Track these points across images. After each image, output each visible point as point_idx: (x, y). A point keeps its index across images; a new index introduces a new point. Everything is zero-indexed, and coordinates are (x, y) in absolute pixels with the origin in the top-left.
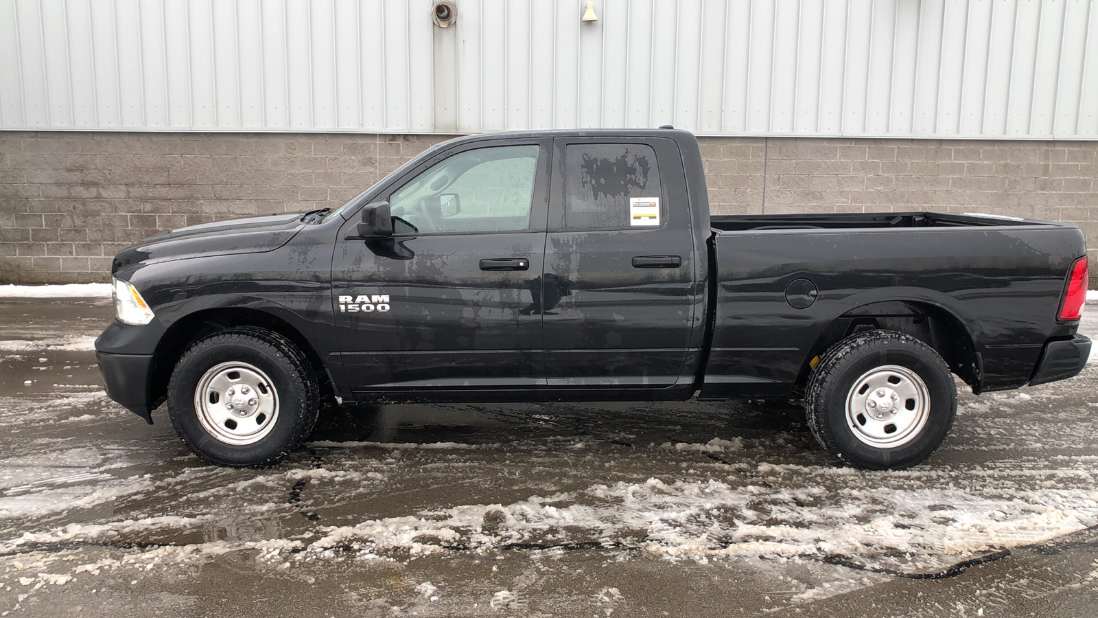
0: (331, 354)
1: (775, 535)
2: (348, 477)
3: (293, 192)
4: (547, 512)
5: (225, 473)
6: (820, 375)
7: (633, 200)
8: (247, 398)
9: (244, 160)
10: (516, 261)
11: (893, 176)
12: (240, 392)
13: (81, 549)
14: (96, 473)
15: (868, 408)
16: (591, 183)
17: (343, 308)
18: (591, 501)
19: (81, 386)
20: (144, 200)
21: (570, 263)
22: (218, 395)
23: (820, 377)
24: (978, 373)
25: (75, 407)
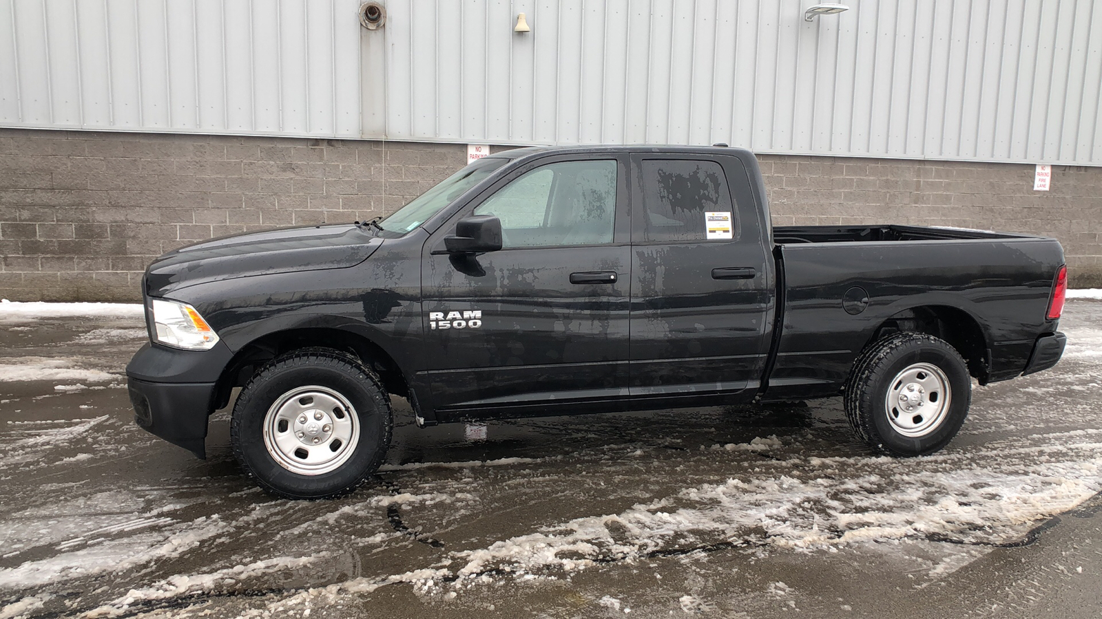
0: (419, 373)
1: (872, 521)
2: (437, 500)
3: (202, 199)
4: (661, 518)
5: (300, 506)
6: (863, 373)
7: (708, 215)
8: (321, 423)
9: (145, 164)
10: (607, 274)
11: (795, 190)
12: (312, 418)
13: (210, 602)
14: (150, 518)
15: (900, 402)
16: (668, 198)
17: (433, 325)
18: (690, 505)
19: (43, 422)
20: (20, 206)
21: (655, 276)
22: (287, 422)
23: (864, 376)
24: (988, 367)
25: (56, 446)
